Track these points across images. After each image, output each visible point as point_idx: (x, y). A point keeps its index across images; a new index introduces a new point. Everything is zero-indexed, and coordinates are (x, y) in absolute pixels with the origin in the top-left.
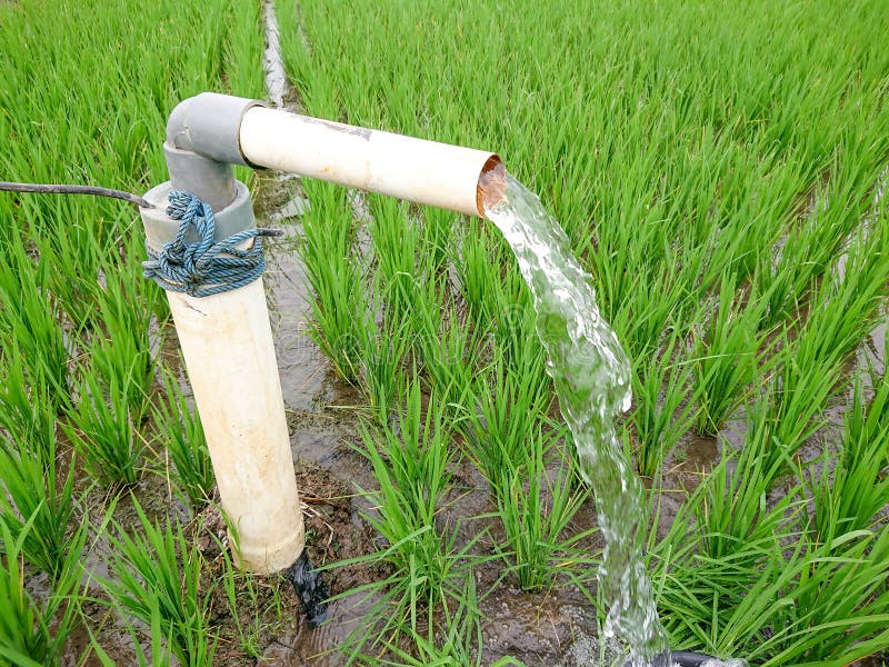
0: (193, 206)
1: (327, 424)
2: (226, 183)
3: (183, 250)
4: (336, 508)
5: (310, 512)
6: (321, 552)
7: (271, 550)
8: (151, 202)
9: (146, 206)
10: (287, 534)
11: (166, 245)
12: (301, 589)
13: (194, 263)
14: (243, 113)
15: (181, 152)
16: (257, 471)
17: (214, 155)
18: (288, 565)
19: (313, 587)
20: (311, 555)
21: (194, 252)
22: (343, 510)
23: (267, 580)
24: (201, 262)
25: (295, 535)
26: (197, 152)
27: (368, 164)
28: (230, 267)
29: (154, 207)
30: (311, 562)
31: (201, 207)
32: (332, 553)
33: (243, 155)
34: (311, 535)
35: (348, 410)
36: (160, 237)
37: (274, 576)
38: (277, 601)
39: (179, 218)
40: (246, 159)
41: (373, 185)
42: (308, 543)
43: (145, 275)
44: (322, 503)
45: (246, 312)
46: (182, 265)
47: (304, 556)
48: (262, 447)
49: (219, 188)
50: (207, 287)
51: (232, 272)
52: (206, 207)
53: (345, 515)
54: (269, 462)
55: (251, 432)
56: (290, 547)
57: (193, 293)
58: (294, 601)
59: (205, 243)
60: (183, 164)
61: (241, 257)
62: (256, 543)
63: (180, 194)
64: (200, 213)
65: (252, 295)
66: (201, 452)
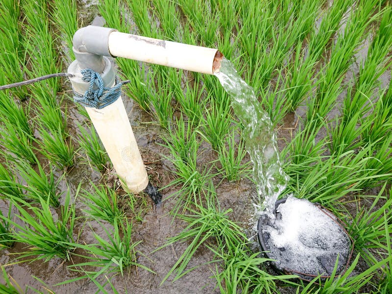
0: (93, 76)
1: (143, 130)
3: (93, 94)
4: (156, 165)
5: (148, 168)
6: (155, 182)
7: (138, 185)
9: (72, 76)
10: (143, 179)
11: (86, 93)
12: (151, 195)
13: (98, 98)
14: (109, 35)
15: (83, 53)
18: (145, 188)
19: (156, 194)
20: (152, 183)
21: (97, 94)
22: (159, 165)
23: (139, 195)
24: (101, 98)
25: (145, 178)
26: (89, 53)
29: (74, 76)
30: (153, 186)
31: (96, 75)
32: (159, 181)
33: (111, 54)
34: (151, 176)
36: (82, 89)
37: (141, 193)
38: (144, 202)
39: (88, 81)
41: (169, 65)
42: (150, 179)
44: (151, 164)
46: (93, 99)
47: (150, 184)
52: (98, 74)
53: (160, 166)
56: (145, 182)
57: (99, 108)
58: (150, 200)
59: (101, 90)
60: (84, 58)
62: (133, 184)
63: (85, 71)
64: (96, 78)
66: (100, 152)
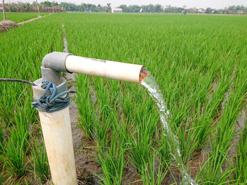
0: (49, 84)
1: (84, 153)
2: (59, 78)
3: (46, 98)
4: (88, 181)
5: (80, 183)
8: (36, 84)
9: (34, 85)
11: (40, 96)
13: (49, 102)
14: (67, 57)
15: (46, 69)
16: (64, 170)
17: (57, 69)
21: (49, 98)
22: (90, 181)
24: (51, 101)
26: (51, 69)
27: (105, 69)
28: (60, 103)
29: (37, 85)
31: (52, 85)
33: (66, 69)
35: (90, 148)
36: (38, 94)
39: (45, 88)
40: (67, 70)
41: (107, 76)
43: (32, 106)
44: (84, 179)
45: (64, 117)
46: (45, 102)
48: (66, 161)
49: (57, 79)
50: (52, 109)
51: (60, 104)
53: (91, 183)
54: (68, 166)
55: (63, 156)
57: (48, 111)
59: (53, 95)
60: (47, 72)
61: (63, 100)
63: (45, 81)
64: (51, 86)
65: (65, 112)
66: (45, 164)
